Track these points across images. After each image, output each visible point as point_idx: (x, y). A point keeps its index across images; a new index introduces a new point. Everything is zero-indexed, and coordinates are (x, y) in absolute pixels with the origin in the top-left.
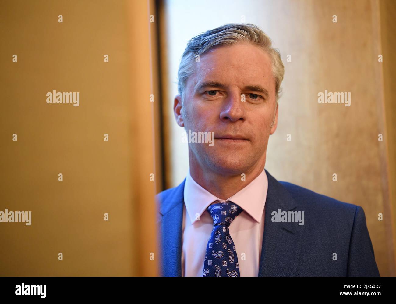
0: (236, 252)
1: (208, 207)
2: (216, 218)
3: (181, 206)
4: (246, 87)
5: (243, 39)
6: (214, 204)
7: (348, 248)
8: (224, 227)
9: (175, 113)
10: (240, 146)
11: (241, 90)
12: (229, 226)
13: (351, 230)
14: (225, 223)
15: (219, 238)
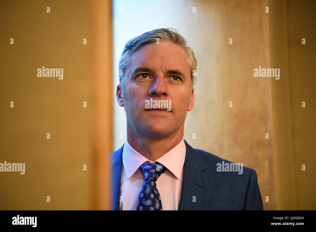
0: (161, 200)
1: (141, 166)
2: (146, 174)
3: (120, 165)
4: (168, 71)
5: (165, 37)
6: (145, 164)
7: (244, 200)
8: (152, 182)
9: (117, 98)
10: (164, 115)
11: (164, 73)
12: (156, 181)
13: (247, 187)
14: (153, 179)
15: (148, 190)
